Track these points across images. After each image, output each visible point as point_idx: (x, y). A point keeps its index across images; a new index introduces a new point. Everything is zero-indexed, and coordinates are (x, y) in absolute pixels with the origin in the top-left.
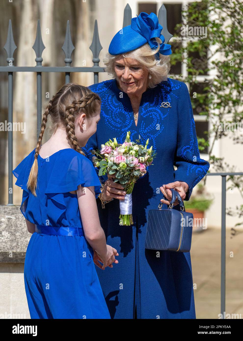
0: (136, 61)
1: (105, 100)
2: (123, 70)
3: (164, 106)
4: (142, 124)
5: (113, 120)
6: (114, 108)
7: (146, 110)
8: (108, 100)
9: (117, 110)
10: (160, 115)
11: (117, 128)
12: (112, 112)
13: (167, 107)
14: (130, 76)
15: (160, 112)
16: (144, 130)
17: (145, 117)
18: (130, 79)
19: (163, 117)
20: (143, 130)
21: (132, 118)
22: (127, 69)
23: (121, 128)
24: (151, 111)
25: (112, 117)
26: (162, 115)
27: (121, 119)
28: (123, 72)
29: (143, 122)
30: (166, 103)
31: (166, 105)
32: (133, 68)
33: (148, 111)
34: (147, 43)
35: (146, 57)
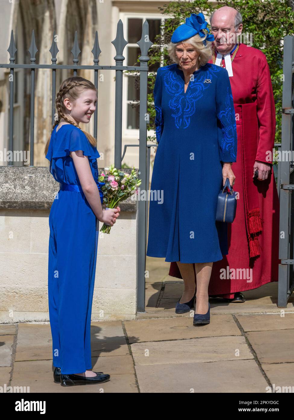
0: (192, 45)
1: (168, 75)
2: (182, 53)
3: (207, 82)
4: (189, 92)
5: (171, 88)
6: (172, 80)
7: (194, 84)
8: (169, 75)
9: (174, 82)
10: (202, 88)
11: (173, 93)
12: (171, 83)
13: (208, 83)
14: (187, 57)
15: (203, 85)
16: (190, 96)
17: (192, 88)
18: (187, 59)
19: (204, 89)
20: (188, 96)
21: (183, 88)
22: (185, 52)
24: (197, 85)
25: (170, 87)
26: (204, 87)
27: (176, 88)
28: (182, 54)
29: (190, 91)
30: (208, 80)
31: (208, 81)
32: (189, 50)
33: (195, 84)
34: (198, 33)
35: (197, 43)
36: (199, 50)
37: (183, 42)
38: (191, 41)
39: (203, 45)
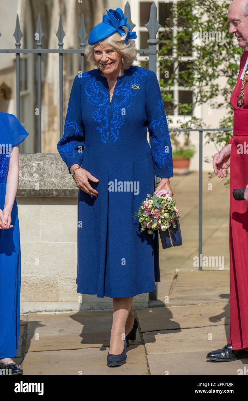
0: (111, 46)
1: (89, 83)
2: (101, 55)
3: (134, 87)
4: (115, 101)
5: (94, 98)
6: (94, 89)
7: (120, 91)
8: (91, 83)
9: (98, 90)
10: (130, 94)
11: (97, 104)
12: (93, 92)
13: (135, 88)
14: (107, 59)
15: (130, 92)
16: (116, 105)
17: (118, 95)
18: (108, 61)
19: (132, 96)
20: (115, 105)
21: (109, 96)
22: (104, 53)
23: (99, 103)
24: (123, 91)
25: (93, 96)
26: (131, 94)
27: (99, 97)
28: (101, 57)
29: (116, 99)
30: (135, 85)
31: (135, 87)
32: (108, 52)
33: (121, 91)
34: (117, 31)
35: (117, 42)
36: (119, 50)
37: (100, 43)
38: (110, 40)
39: (124, 45)
